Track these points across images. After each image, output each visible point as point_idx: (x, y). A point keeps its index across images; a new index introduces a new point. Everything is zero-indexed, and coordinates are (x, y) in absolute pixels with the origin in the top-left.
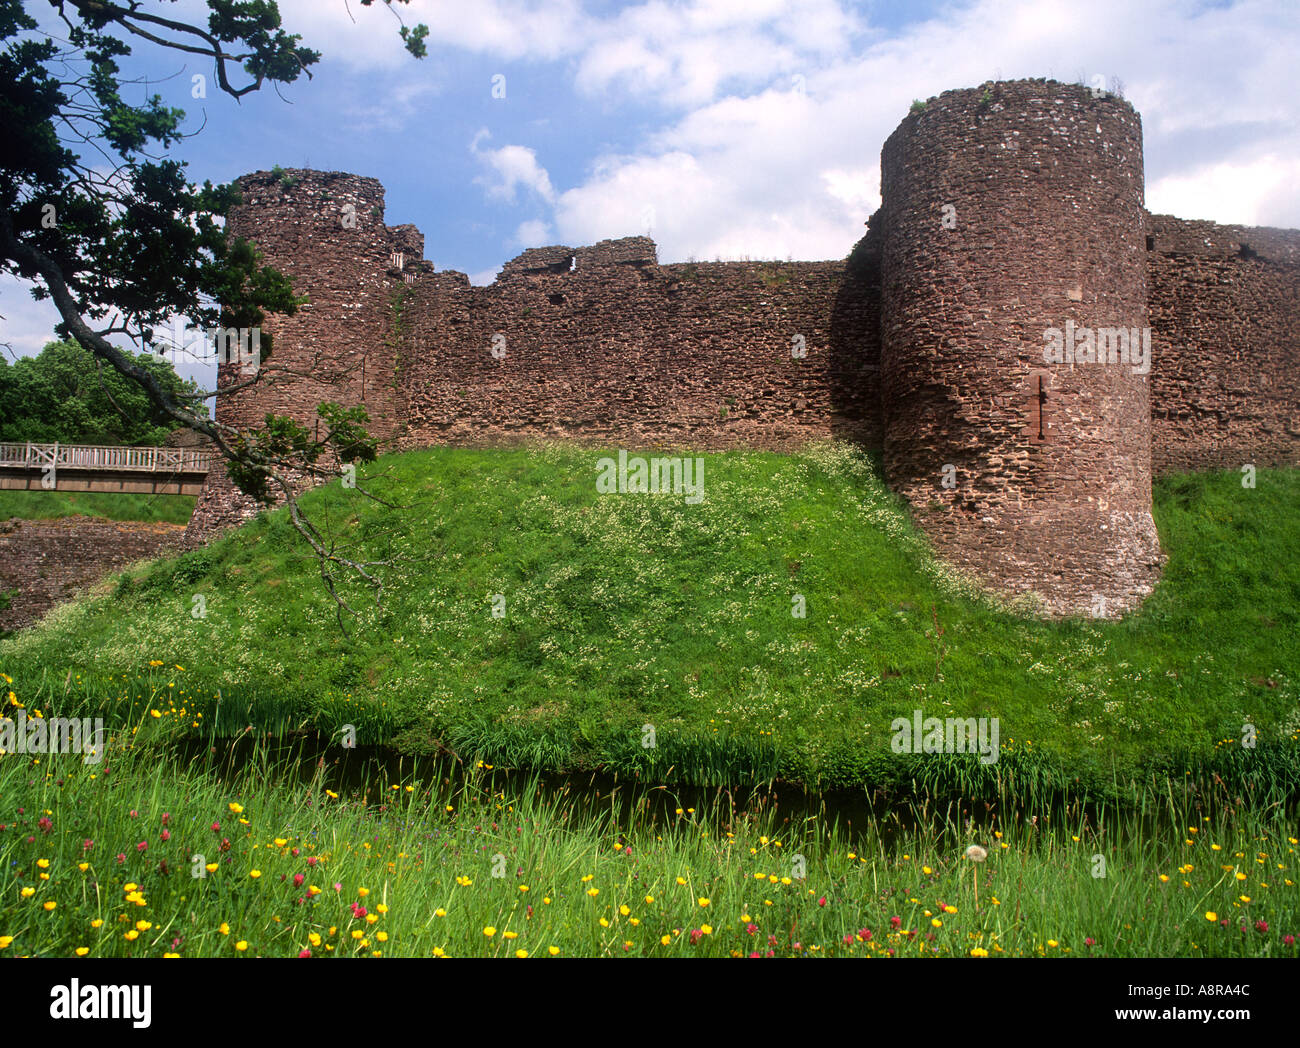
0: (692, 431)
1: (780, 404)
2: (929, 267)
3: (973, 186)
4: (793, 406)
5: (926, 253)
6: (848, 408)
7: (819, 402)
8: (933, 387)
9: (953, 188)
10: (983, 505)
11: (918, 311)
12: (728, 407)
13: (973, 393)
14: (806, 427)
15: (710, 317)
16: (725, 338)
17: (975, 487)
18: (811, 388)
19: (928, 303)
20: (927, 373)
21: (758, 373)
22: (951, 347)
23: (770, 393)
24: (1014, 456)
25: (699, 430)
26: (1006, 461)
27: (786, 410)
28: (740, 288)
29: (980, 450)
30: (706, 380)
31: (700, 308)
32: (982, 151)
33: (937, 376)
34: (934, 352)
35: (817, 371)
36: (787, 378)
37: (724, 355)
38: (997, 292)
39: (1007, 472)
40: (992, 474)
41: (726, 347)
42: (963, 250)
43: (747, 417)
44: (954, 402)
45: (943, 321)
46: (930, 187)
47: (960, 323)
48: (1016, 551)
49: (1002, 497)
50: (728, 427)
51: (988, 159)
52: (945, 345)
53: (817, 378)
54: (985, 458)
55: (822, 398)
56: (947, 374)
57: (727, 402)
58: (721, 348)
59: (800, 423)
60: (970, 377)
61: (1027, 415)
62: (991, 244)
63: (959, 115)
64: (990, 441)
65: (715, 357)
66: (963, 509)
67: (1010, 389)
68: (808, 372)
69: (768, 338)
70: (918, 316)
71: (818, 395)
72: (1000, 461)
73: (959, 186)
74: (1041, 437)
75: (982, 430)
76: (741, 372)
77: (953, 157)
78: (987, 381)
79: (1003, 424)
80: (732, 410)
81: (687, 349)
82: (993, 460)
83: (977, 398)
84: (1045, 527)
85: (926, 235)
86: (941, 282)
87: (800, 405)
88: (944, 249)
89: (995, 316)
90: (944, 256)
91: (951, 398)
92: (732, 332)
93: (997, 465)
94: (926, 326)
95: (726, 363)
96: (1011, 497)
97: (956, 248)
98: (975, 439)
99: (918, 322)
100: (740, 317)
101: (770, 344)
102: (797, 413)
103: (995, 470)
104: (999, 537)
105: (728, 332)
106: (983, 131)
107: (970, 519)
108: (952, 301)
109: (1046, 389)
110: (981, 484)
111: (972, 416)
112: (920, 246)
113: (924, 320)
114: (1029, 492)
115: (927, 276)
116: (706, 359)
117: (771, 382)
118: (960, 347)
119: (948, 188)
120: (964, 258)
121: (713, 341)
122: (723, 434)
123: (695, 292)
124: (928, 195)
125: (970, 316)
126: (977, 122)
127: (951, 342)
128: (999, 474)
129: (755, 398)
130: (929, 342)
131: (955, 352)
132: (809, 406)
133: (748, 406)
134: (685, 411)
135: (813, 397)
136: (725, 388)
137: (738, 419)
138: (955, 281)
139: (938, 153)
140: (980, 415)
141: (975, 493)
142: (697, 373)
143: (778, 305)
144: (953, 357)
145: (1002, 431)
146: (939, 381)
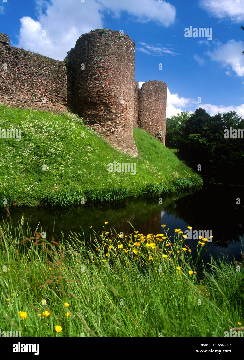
0: (25, 103)
1: (49, 99)
2: (105, 72)
3: (117, 56)
4: (52, 100)
5: (104, 69)
6: (65, 103)
7: (58, 100)
8: (104, 102)
9: (112, 54)
10: (115, 132)
11: (101, 83)
12: (35, 97)
13: (114, 106)
14: (54, 106)
15: (29, 68)
16: (33, 76)
17: (113, 128)
18: (56, 96)
19: (104, 81)
20: (102, 99)
21: (43, 89)
22: (110, 94)
23: (45, 95)
24: (121, 121)
25: (26, 103)
26: (120, 122)
27: (50, 101)
28: (38, 61)
29: (115, 119)
30: (28, 88)
31: (26, 65)
32: (119, 48)
33: (106, 100)
34: (105, 94)
35: (57, 91)
36: (50, 92)
37: (33, 81)
38: (120, 83)
39: (120, 125)
40: (117, 125)
41: (34, 79)
42: (114, 71)
43: (39, 101)
44: (110, 107)
45: (108, 87)
46: (106, 52)
47: (112, 88)
48: (123, 143)
49: (119, 131)
50: (35, 103)
51: (120, 50)
52: (108, 93)
53: (58, 93)
54: (116, 121)
55: (59, 99)
56: (108, 100)
57: (34, 96)
58: (32, 79)
59: (53, 105)
60: (114, 102)
61: (124, 112)
62: (120, 71)
63: (114, 37)
64: (117, 117)
65: (31, 81)
66: (111, 132)
67: (122, 106)
68: (55, 91)
69: (45, 79)
70: (100, 84)
71: (58, 98)
72: (119, 122)
73: (113, 55)
74: (126, 118)
75: (116, 115)
76: (38, 88)
77: (112, 47)
78: (117, 103)
79: (120, 114)
80: (36, 98)
81: (22, 77)
82: (118, 122)
83: (115, 107)
84: (127, 138)
85: (104, 64)
86: (108, 77)
87: (54, 100)
88: (109, 69)
89: (120, 88)
90: (109, 71)
91: (109, 106)
92: (35, 75)
93: (118, 123)
94: (103, 87)
95: (34, 84)
96: (120, 131)
97: (112, 70)
98: (114, 116)
99: (100, 86)
100: (38, 70)
101: (46, 81)
102: (52, 102)
103: (118, 124)
104: (120, 140)
105: (34, 74)
106: (119, 43)
107: (113, 135)
108: (111, 82)
109: (127, 107)
110: (115, 127)
111: (114, 111)
112: (102, 66)
113: (102, 85)
114: (124, 130)
115: (104, 74)
116: (27, 81)
117: (46, 92)
118: (112, 94)
119: (111, 54)
120: (114, 73)
121: (30, 76)
122: (33, 105)
123: (24, 59)
124: (105, 54)
125: (115, 87)
126: (118, 41)
127: (110, 92)
128: (119, 125)
129: (42, 96)
130: (104, 91)
131: (111, 95)
132: (55, 101)
133: (40, 98)
134: (22, 96)
135: (57, 98)
136: (34, 91)
137: (37, 101)
138: (111, 78)
139: (108, 44)
140: (116, 111)
141: (114, 129)
142: (25, 85)
143: (48, 70)
144: (110, 96)
145: (120, 115)
146: (106, 101)
